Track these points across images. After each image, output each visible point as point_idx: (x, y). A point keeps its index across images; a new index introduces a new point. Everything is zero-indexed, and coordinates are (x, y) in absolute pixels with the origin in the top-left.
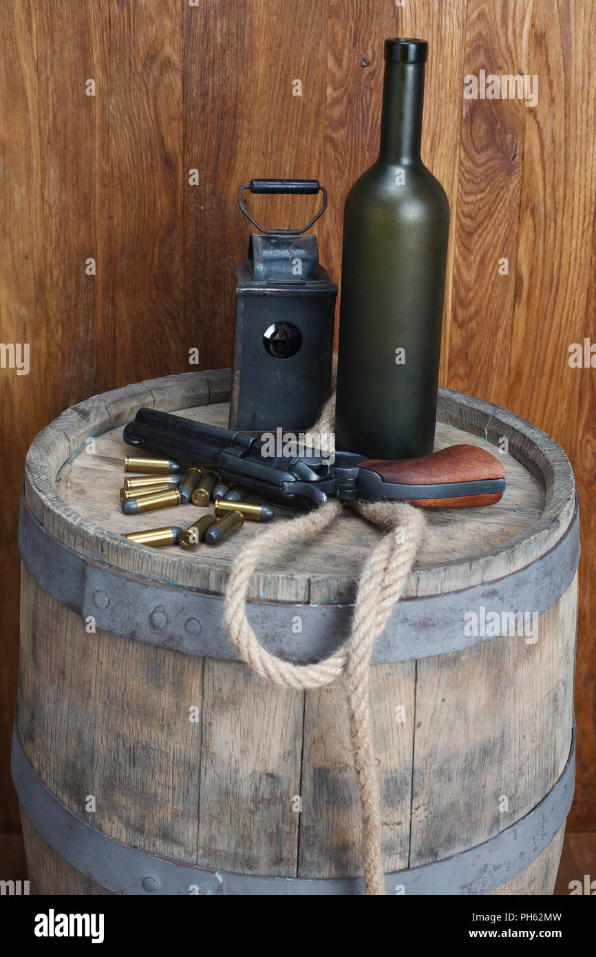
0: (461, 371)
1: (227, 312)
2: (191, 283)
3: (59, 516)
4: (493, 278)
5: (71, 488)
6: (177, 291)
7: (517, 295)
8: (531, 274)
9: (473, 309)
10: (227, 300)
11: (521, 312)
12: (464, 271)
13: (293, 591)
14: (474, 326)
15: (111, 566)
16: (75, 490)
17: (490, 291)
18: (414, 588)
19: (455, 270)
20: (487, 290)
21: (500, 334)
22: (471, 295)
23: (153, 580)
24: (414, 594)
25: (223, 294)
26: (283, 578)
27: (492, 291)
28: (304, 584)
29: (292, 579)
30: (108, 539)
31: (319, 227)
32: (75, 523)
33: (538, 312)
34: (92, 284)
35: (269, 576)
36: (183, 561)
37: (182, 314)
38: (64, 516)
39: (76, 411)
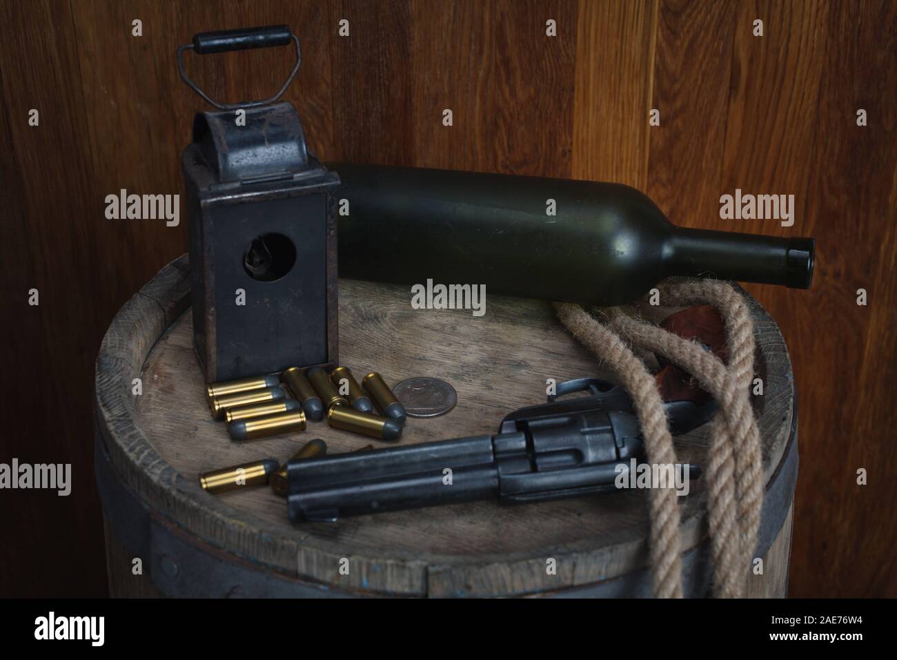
0: (664, 176)
1: (384, 109)
2: (340, 77)
3: (121, 449)
4: (704, 67)
5: (157, 382)
6: (324, 86)
7: (733, 87)
8: (751, 61)
9: (678, 104)
10: (383, 95)
11: (737, 107)
12: (668, 59)
13: (406, 582)
14: (680, 124)
15: (179, 526)
16: (161, 385)
17: (699, 82)
18: (569, 575)
19: (658, 58)
20: (696, 80)
21: (711, 133)
22: (677, 86)
23: (229, 552)
24: (568, 582)
25: (378, 88)
26: (392, 565)
27: (703, 81)
28: (420, 573)
29: (404, 567)
30: (174, 493)
32: (138, 463)
33: (758, 107)
34: (223, 78)
35: (373, 562)
36: (264, 535)
37: (330, 113)
38: (126, 450)
39: (177, 267)
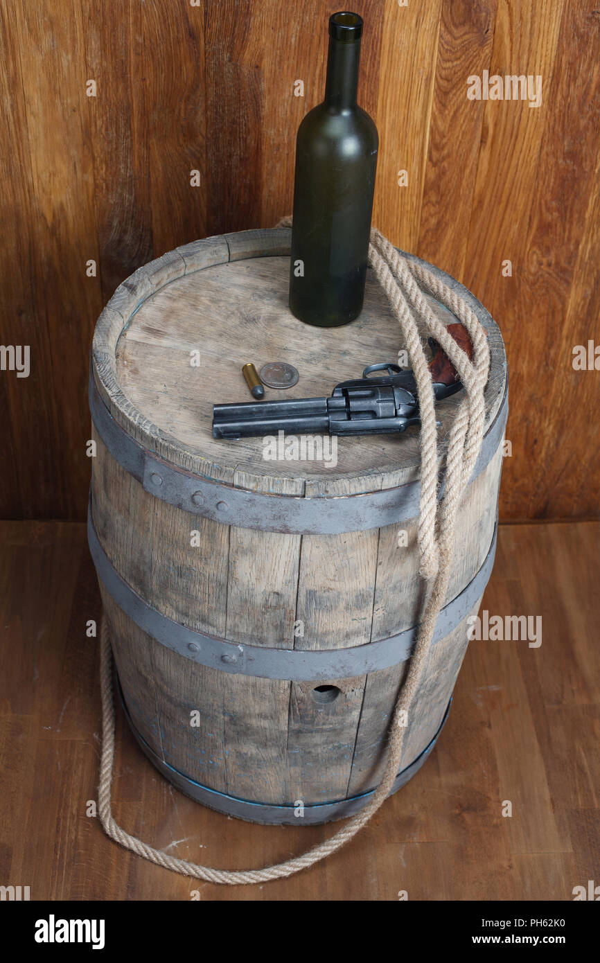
0: (434, 199)
1: (242, 154)
2: (212, 132)
3: (123, 414)
4: (463, 128)
5: (127, 366)
6: (200, 138)
7: (483, 142)
8: (496, 125)
9: (446, 152)
10: (242, 144)
11: (485, 155)
12: (439, 123)
13: (294, 489)
14: (446, 165)
15: (163, 458)
16: (130, 369)
17: (460, 138)
18: (380, 485)
19: (432, 121)
20: (458, 137)
21: (467, 171)
22: (445, 140)
23: (194, 473)
24: (379, 488)
25: (238, 139)
26: (287, 480)
27: (462, 137)
28: (301, 484)
29: (293, 481)
30: (160, 440)
31: (319, 88)
32: (136, 423)
33: (499, 155)
34: (129, 132)
35: (276, 479)
36: (215, 464)
37: (204, 156)
38: (127, 414)
39: (126, 286)
